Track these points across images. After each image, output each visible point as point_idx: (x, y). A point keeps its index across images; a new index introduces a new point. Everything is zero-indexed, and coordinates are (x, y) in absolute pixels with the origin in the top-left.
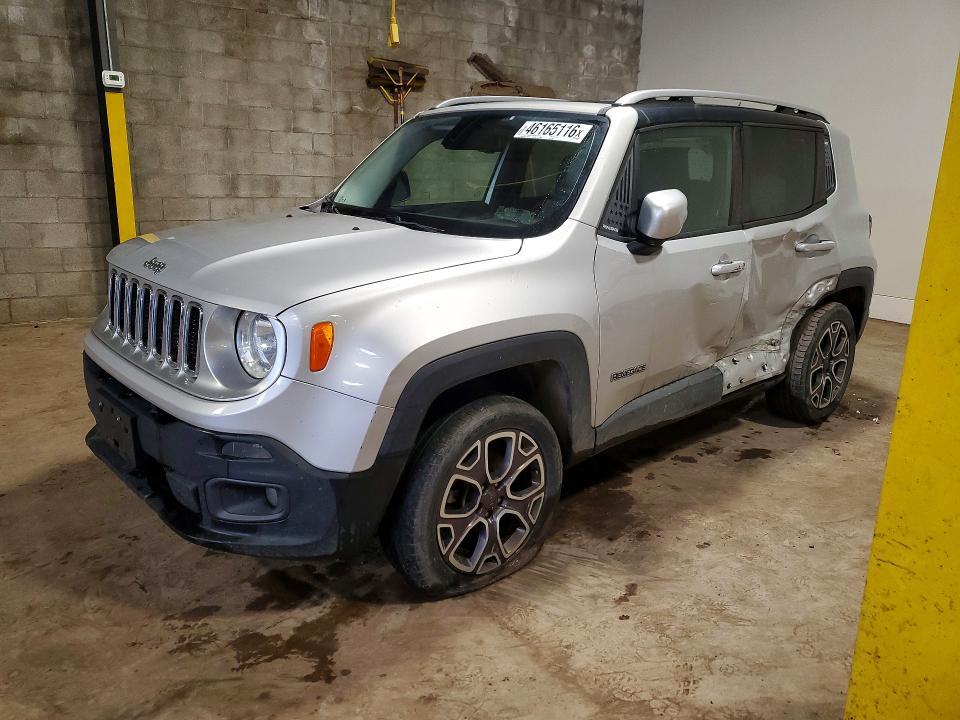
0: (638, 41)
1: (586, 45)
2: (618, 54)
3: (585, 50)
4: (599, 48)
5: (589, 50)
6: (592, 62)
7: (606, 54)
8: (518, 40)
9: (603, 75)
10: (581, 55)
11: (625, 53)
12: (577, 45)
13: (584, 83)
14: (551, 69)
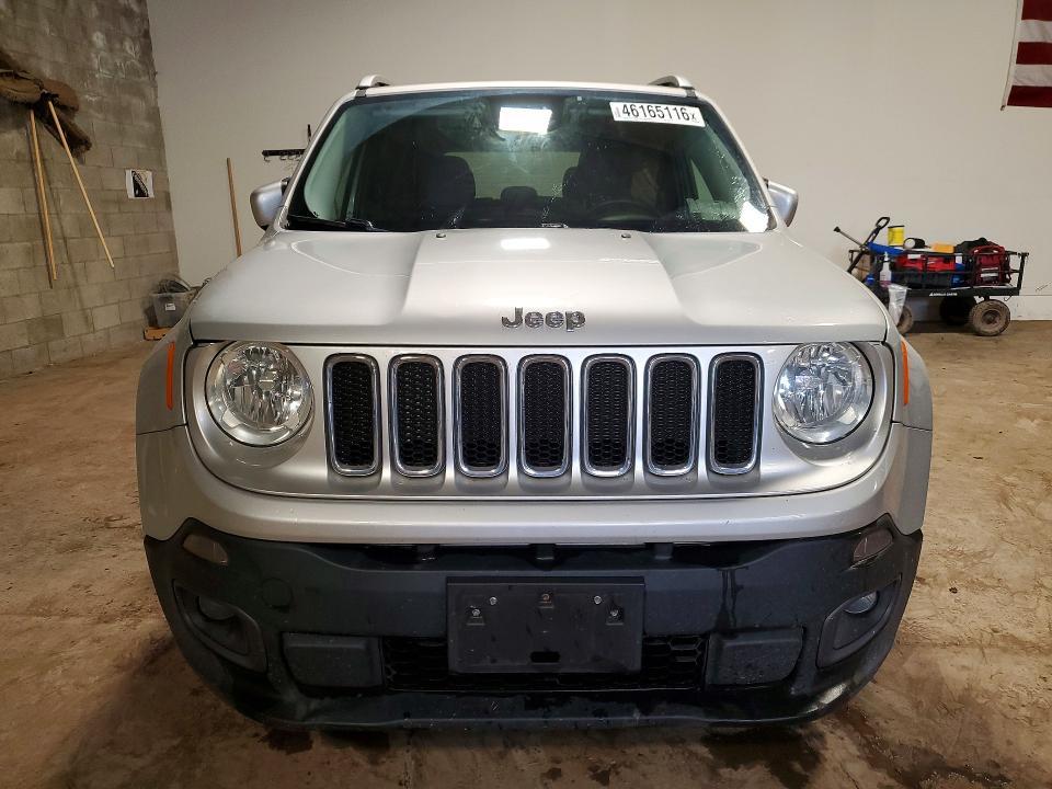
0: (146, 34)
1: (94, 31)
2: (131, 48)
3: (95, 38)
4: (108, 36)
5: (98, 39)
6: (103, 54)
7: (118, 46)
8: (14, 12)
9: (120, 74)
10: (91, 44)
11: (137, 48)
12: (84, 29)
13: (102, 83)
14: (61, 59)
